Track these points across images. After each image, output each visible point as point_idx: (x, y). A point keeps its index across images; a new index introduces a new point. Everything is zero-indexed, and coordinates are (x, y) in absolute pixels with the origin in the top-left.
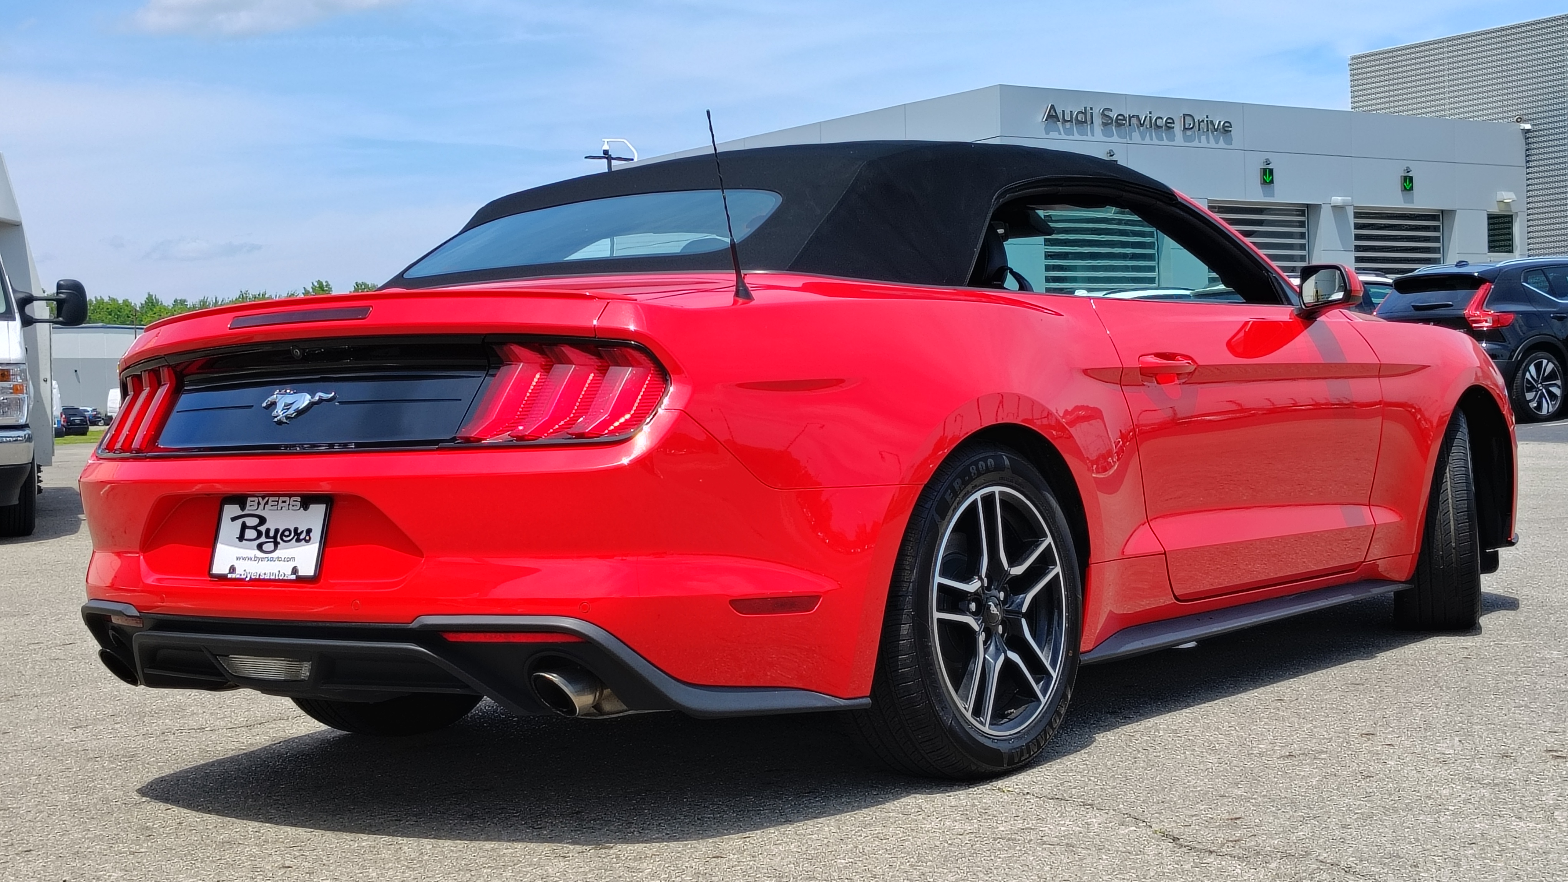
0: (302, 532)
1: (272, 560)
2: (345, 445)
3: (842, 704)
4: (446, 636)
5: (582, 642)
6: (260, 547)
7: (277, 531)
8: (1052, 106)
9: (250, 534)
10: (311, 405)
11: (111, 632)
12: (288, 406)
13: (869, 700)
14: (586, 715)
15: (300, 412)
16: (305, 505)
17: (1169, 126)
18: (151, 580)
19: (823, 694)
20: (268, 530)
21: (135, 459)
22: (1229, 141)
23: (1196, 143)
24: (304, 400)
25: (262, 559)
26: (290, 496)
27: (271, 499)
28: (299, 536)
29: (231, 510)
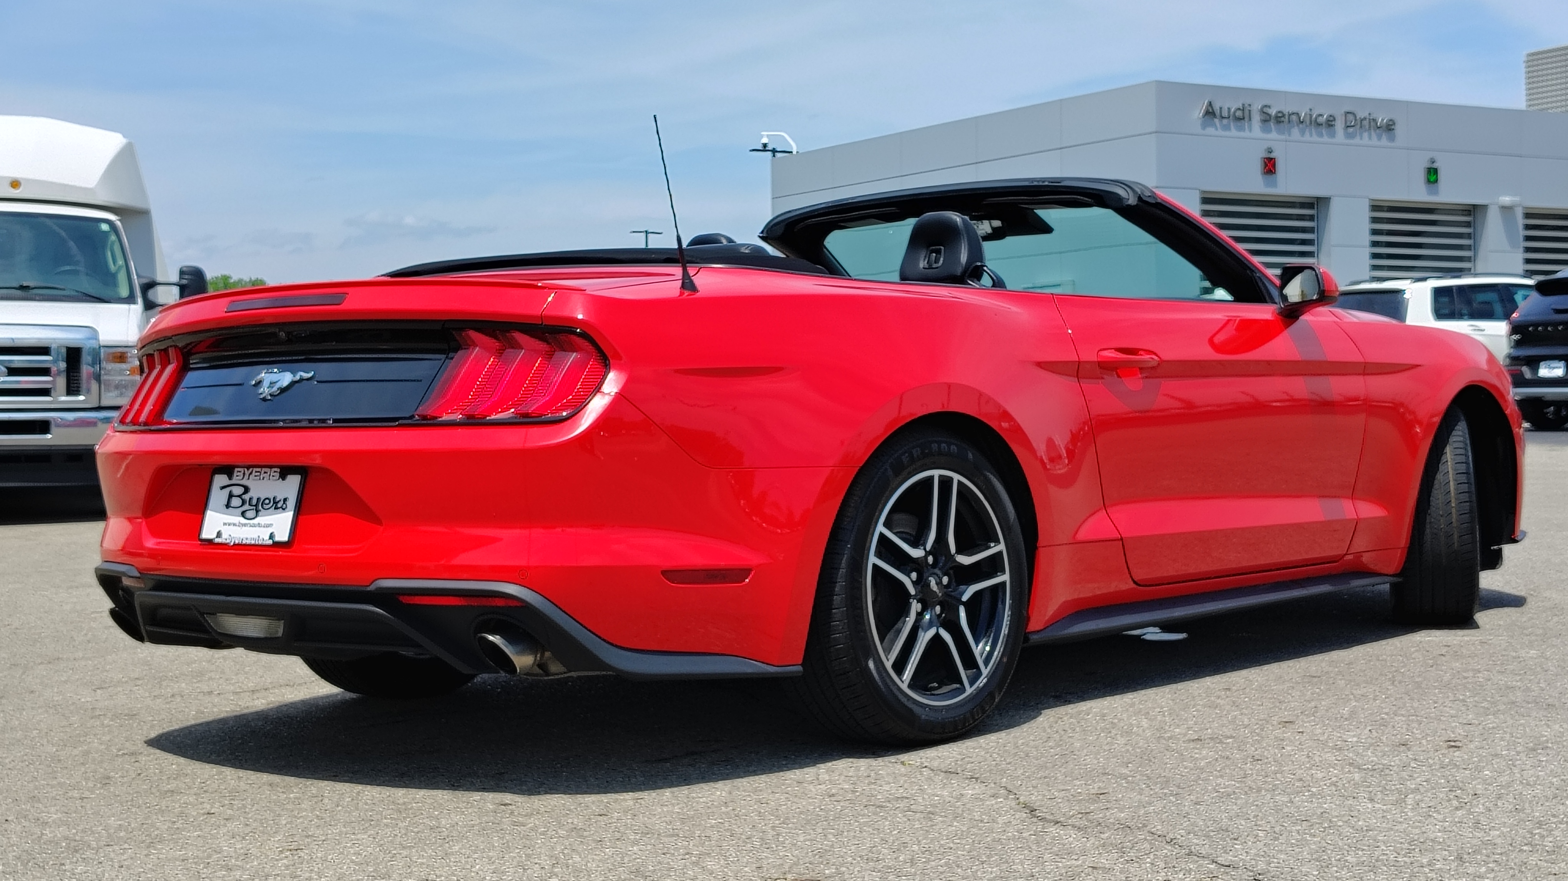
0: (280, 501)
1: (254, 526)
2: (324, 421)
3: (772, 671)
4: (401, 598)
5: (522, 606)
6: (243, 514)
7: (258, 499)
8: (1210, 104)
9: (236, 502)
10: (293, 384)
11: (120, 592)
12: (272, 384)
13: (800, 668)
14: (527, 674)
15: (283, 390)
16: (283, 476)
17: (1330, 123)
18: (150, 543)
19: (756, 661)
20: (251, 499)
21: (142, 432)
22: (1392, 139)
23: (1357, 140)
24: (286, 378)
25: (245, 525)
26: (271, 467)
27: (255, 469)
28: (277, 505)
29: (220, 480)
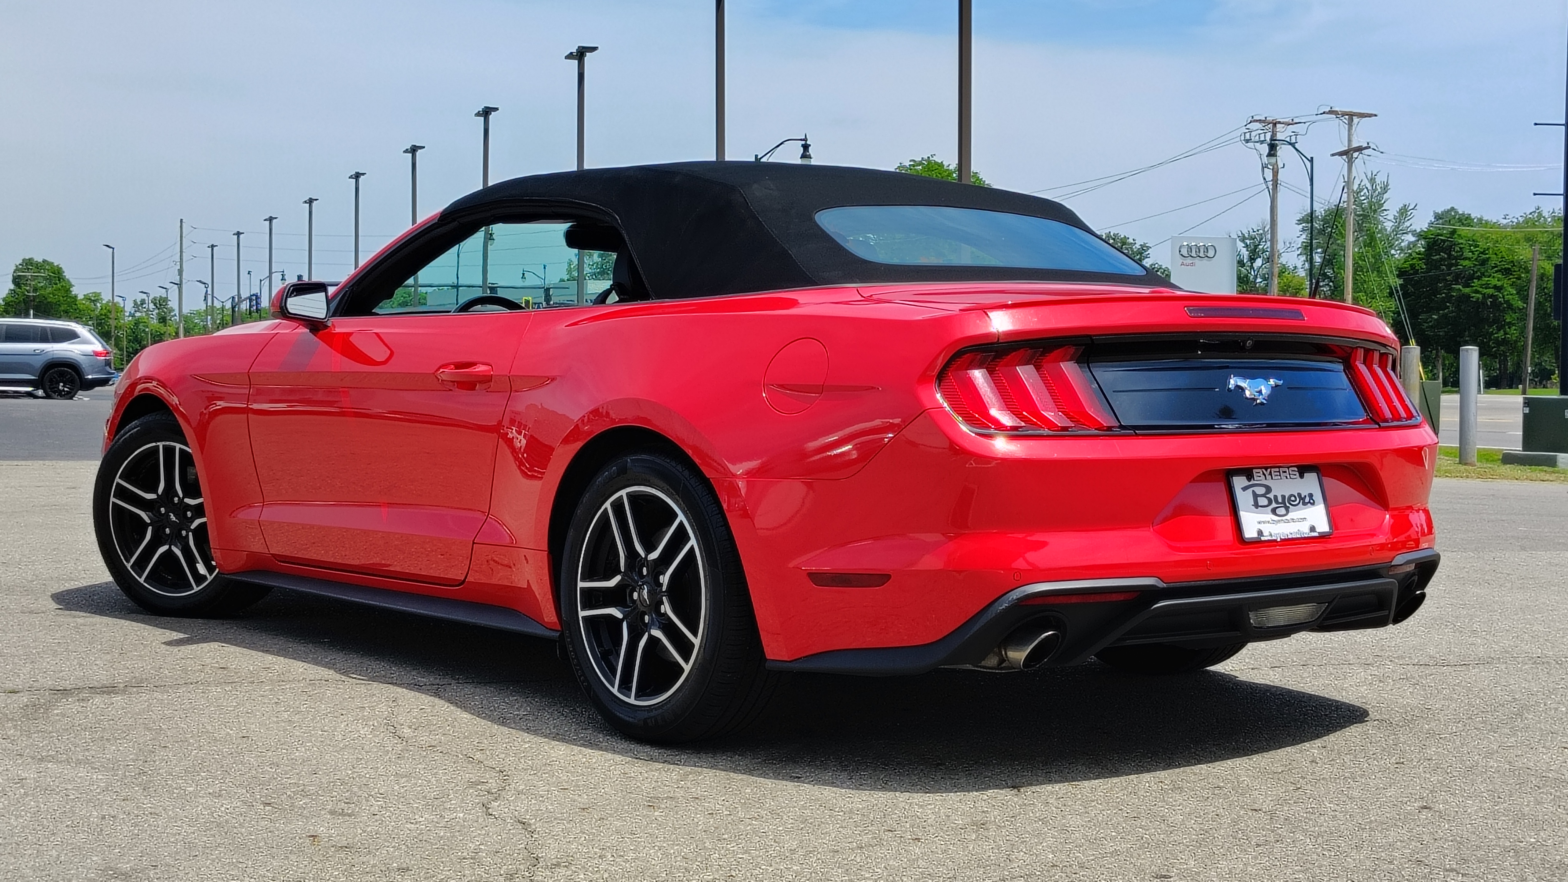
0: (1305, 496)
1: (1288, 522)
6: (1274, 511)
7: (1283, 497)
9: (1262, 501)
16: (1302, 474)
20: (1276, 497)
25: (1281, 522)
26: (1288, 467)
27: (1274, 470)
28: (1304, 500)
29: (1240, 482)
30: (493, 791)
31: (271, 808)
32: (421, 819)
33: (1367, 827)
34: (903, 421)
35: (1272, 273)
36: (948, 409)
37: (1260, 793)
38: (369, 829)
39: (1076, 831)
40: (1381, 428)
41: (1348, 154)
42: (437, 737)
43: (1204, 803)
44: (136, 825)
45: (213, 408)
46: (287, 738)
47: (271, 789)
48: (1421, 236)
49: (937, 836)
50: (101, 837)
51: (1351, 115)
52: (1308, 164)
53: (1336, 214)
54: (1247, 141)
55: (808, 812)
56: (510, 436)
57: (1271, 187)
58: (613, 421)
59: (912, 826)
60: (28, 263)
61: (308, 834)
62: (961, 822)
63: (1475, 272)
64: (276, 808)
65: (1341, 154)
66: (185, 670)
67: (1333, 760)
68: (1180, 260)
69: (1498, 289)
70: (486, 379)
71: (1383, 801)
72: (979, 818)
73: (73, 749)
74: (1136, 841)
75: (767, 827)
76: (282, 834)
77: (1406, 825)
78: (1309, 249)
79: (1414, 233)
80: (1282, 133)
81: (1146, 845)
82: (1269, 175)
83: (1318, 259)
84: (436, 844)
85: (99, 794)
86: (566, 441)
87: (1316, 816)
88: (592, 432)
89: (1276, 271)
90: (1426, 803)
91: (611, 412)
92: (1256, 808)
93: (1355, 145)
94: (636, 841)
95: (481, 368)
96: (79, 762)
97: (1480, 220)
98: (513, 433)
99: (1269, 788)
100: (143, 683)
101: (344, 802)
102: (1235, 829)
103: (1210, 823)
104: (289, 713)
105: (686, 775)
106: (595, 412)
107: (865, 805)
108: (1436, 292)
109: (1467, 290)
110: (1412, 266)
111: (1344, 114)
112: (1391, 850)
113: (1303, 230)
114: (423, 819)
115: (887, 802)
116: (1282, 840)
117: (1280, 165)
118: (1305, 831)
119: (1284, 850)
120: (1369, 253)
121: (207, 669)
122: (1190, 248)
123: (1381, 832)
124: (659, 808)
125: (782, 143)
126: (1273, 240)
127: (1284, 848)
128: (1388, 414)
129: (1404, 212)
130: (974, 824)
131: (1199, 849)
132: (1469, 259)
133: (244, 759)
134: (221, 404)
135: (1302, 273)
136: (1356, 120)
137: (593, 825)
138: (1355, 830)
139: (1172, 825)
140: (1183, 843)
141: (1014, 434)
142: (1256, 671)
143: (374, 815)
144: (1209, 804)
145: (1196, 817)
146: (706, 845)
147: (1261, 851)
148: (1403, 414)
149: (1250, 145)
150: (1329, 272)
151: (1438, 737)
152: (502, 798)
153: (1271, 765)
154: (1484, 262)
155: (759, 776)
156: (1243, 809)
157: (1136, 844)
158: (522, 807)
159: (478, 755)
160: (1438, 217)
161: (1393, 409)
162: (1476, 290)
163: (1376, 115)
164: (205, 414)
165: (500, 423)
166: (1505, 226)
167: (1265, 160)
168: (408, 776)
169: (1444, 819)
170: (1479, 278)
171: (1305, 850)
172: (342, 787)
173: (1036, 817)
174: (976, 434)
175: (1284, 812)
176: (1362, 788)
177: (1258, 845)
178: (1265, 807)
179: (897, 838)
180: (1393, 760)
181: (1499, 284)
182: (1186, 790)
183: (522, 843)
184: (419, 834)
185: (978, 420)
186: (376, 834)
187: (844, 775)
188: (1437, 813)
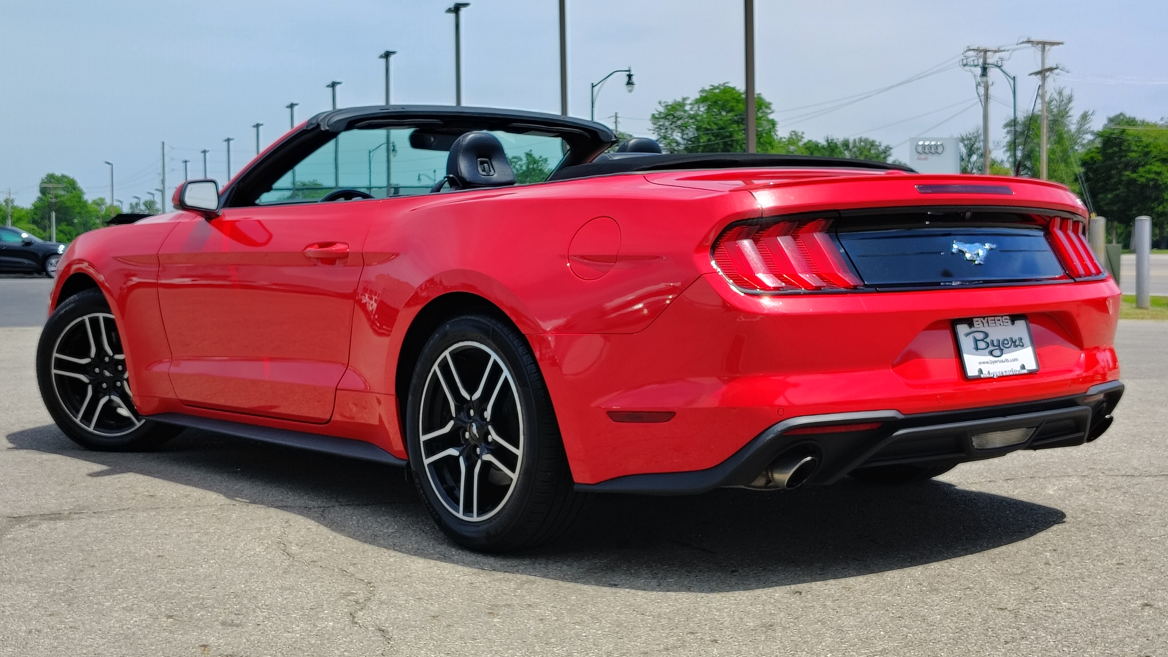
0: (1016, 340)
1: (1002, 361)
6: (991, 353)
7: (998, 341)
9: (982, 345)
16: (1013, 322)
20: (992, 341)
25: (996, 362)
26: (1002, 316)
27: (990, 319)
28: (1015, 343)
29: (963, 329)
30: (361, 601)
31: (172, 620)
32: (297, 628)
33: (1098, 624)
34: (682, 285)
35: (985, 166)
36: (721, 273)
37: (1005, 593)
38: (252, 638)
39: (850, 630)
40: (1076, 283)
41: (1042, 73)
42: (319, 553)
43: (957, 603)
44: (56, 638)
45: (130, 283)
46: (195, 556)
47: (175, 602)
48: (1099, 135)
49: (732, 638)
50: (25, 650)
51: (1044, 44)
52: (1012, 82)
53: (1032, 120)
54: (965, 65)
55: (623, 617)
56: (364, 301)
57: (983, 100)
58: (445, 288)
59: (711, 629)
60: (51, 178)
61: (201, 644)
62: (752, 624)
63: (1140, 162)
64: (178, 620)
65: (1037, 73)
66: (120, 499)
67: (1064, 562)
68: (916, 156)
69: (1159, 174)
70: (344, 256)
71: (1110, 599)
72: (767, 620)
73: (16, 569)
74: (901, 639)
75: (588, 631)
76: (178, 644)
77: (1131, 622)
78: (1012, 146)
79: (1092, 133)
80: (992, 59)
81: (911, 644)
82: (982, 90)
83: (1019, 154)
84: (307, 651)
85: (30, 610)
86: (408, 305)
87: (1054, 614)
88: (428, 298)
89: (988, 163)
90: (1147, 600)
91: (444, 281)
92: (1001, 607)
93: (1047, 66)
94: (476, 646)
95: (339, 247)
96: (19, 581)
97: (1143, 122)
98: (365, 299)
99: (1011, 588)
100: (84, 510)
101: (235, 614)
102: (985, 627)
103: (964, 621)
104: (199, 534)
105: (523, 584)
106: (431, 281)
107: (671, 609)
108: (1110, 177)
109: (1134, 176)
110: (1092, 158)
111: (1038, 43)
112: (1121, 646)
113: (1008, 132)
114: (299, 628)
115: (690, 606)
116: (1026, 637)
117: (990, 83)
118: (1045, 628)
119: (1029, 646)
120: (1058, 148)
121: (139, 497)
122: (924, 146)
123: (1111, 629)
124: (498, 615)
125: (611, 74)
126: (986, 141)
127: (1028, 644)
128: (1081, 271)
129: (1085, 117)
130: (764, 625)
131: (955, 646)
132: (1135, 152)
133: (156, 576)
134: (135, 280)
135: (1007, 165)
136: (1047, 47)
137: (441, 632)
138: (1088, 626)
139: (931, 624)
140: (941, 641)
141: (777, 294)
142: (992, 484)
143: (258, 625)
144: (962, 604)
145: (951, 616)
146: (536, 648)
147: (1009, 648)
148: (1093, 271)
149: (967, 68)
150: (1028, 164)
151: (1149, 539)
152: (367, 607)
153: (1011, 567)
154: (1147, 154)
155: (585, 583)
156: (991, 609)
157: (901, 643)
158: (383, 616)
159: (351, 569)
160: (1111, 120)
161: (1085, 267)
162: (1142, 176)
163: (1062, 43)
164: (125, 288)
165: (355, 291)
166: (1161, 126)
167: (979, 79)
168: (291, 589)
169: (1164, 615)
170: (1143, 166)
171: (1047, 646)
172: (234, 600)
173: (816, 619)
174: (745, 293)
175: (1026, 611)
176: (1090, 587)
177: (1007, 643)
178: (1010, 607)
179: (698, 640)
180: (1114, 561)
181: (1158, 170)
182: (941, 591)
183: (380, 649)
184: (294, 642)
185: (747, 282)
186: (258, 642)
187: (654, 583)
188: (1158, 610)
